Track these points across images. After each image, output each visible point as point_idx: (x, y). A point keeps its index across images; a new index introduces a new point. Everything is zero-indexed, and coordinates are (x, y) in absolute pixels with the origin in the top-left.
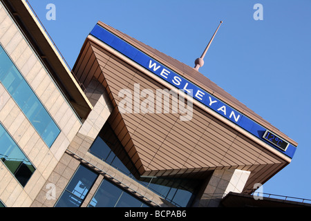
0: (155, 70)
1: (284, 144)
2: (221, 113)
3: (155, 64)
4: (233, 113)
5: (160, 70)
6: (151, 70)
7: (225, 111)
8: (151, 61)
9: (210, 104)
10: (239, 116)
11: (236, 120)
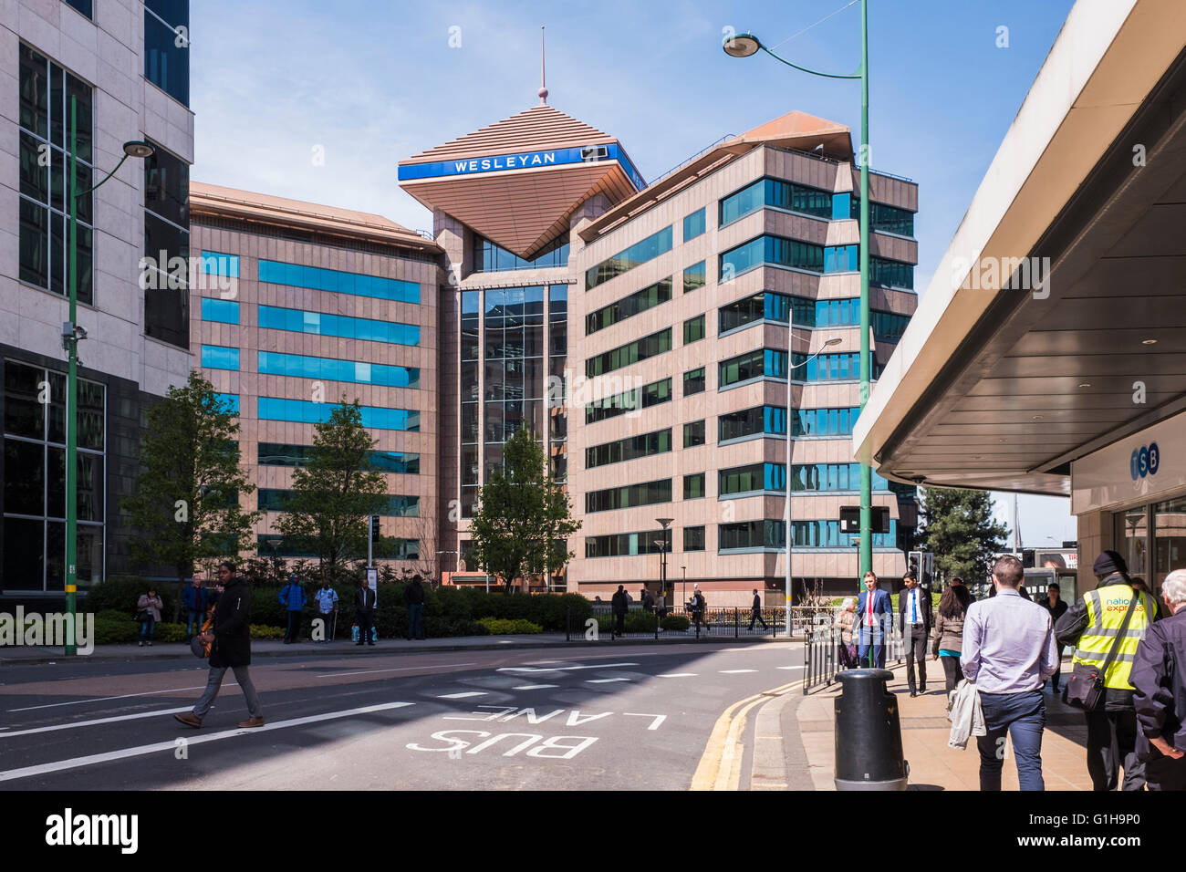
0: (463, 170)
2: (537, 165)
3: (461, 164)
4: (546, 156)
5: (468, 167)
11: (552, 160)
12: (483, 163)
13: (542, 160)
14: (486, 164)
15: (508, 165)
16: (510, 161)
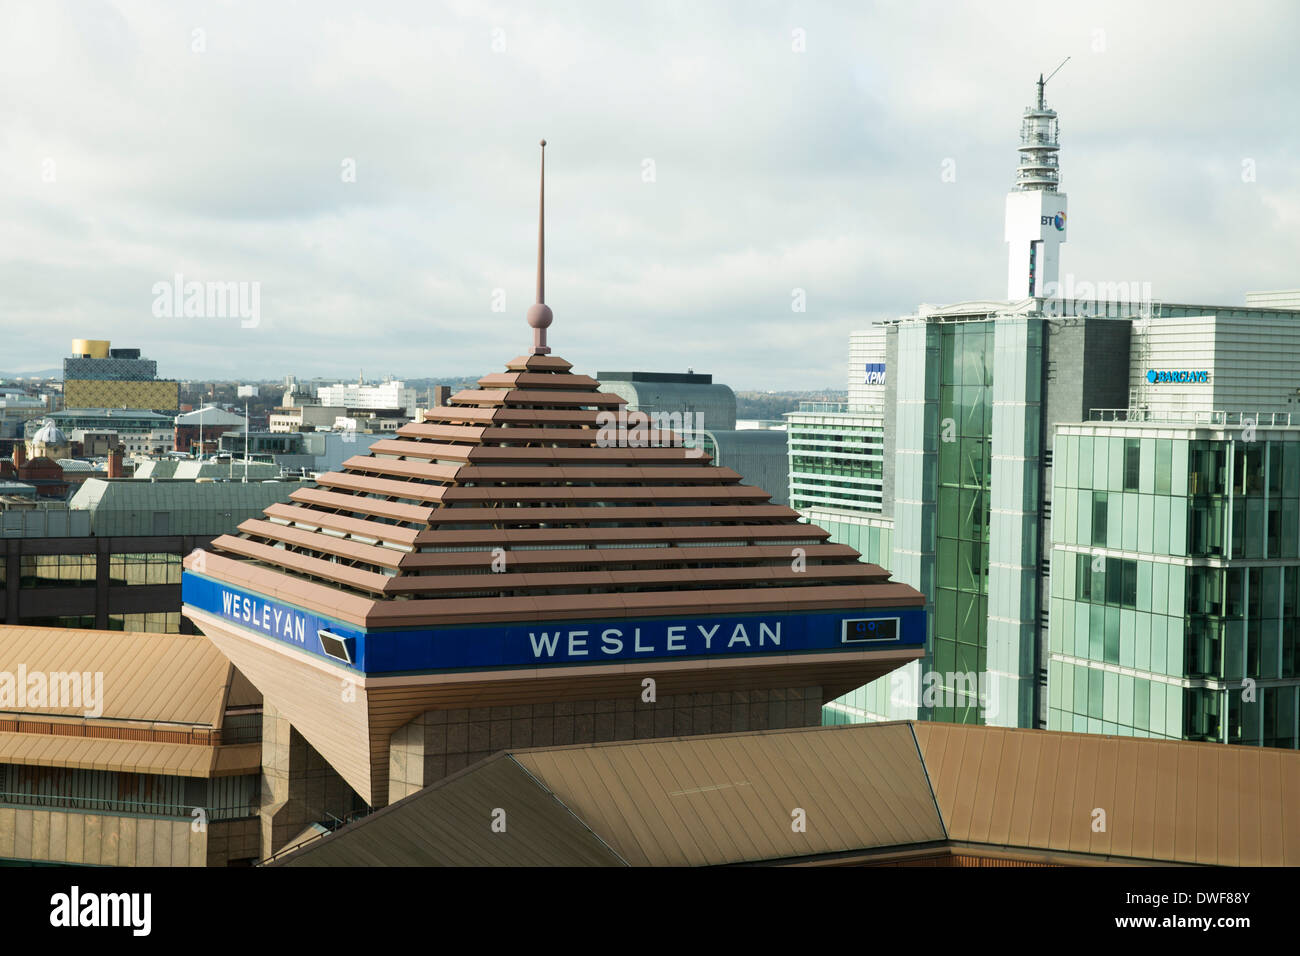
6: (544, 661)
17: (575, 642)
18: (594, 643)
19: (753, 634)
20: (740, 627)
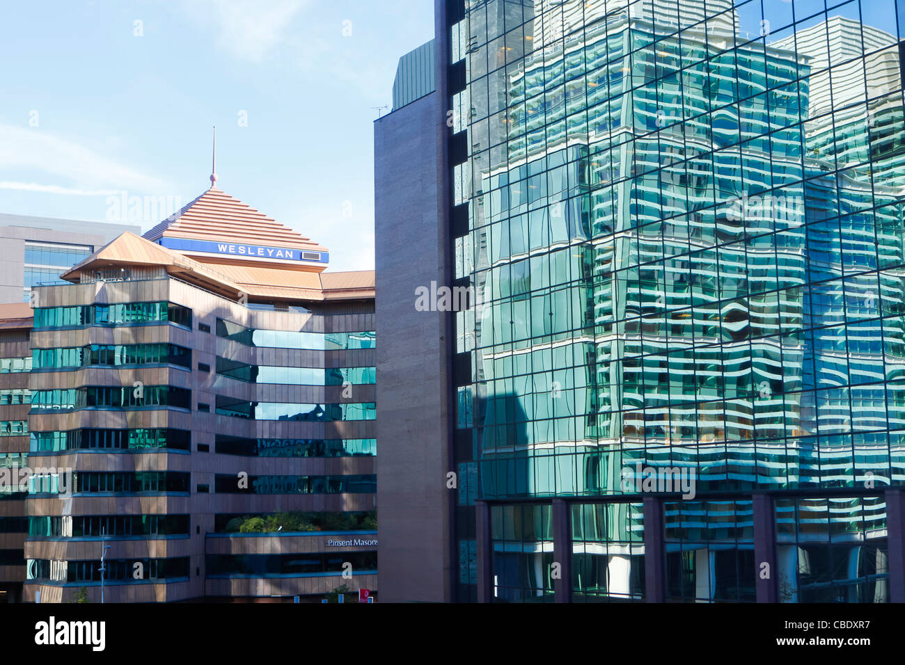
0: (224, 250)
1: (317, 256)
2: (280, 258)
3: (222, 246)
4: (287, 252)
5: (228, 249)
6: (222, 253)
7: (281, 255)
8: (219, 246)
9: (270, 255)
10: (292, 252)
11: (291, 256)
12: (239, 248)
13: (284, 255)
14: (242, 250)
15: (259, 254)
16: (260, 251)
17: (231, 249)
18: (237, 249)
19: (284, 253)
20: (280, 251)
